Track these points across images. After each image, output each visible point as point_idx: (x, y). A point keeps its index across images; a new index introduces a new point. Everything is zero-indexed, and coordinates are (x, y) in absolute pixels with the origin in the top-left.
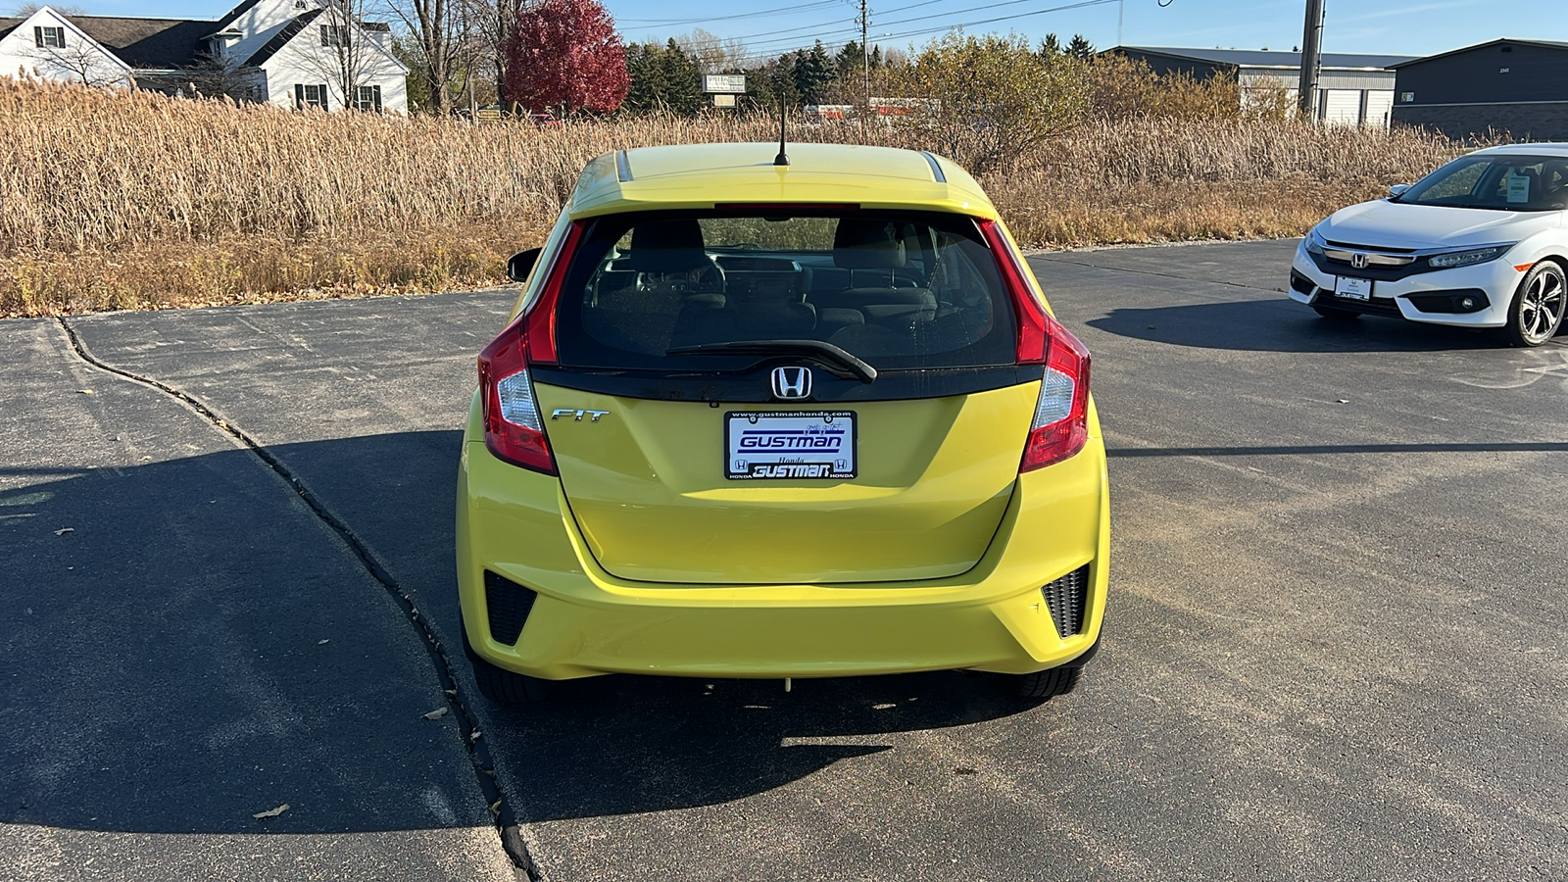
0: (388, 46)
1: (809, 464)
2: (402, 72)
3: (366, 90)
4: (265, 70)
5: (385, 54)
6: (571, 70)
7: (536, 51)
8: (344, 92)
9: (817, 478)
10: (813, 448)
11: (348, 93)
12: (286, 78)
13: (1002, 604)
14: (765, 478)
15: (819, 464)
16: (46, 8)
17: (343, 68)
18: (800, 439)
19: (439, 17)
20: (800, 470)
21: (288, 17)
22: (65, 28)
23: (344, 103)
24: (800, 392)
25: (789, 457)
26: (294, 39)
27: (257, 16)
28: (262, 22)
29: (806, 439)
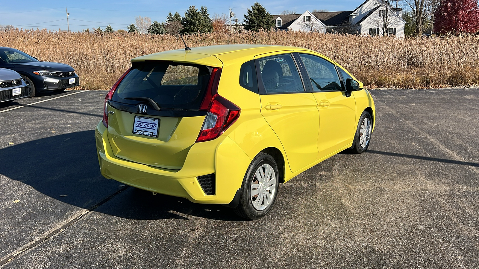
0: (400, 15)
1: (148, 132)
2: (404, 23)
3: (391, 29)
4: (361, 25)
5: (399, 18)
6: (458, 20)
7: (446, 14)
8: (383, 31)
9: (149, 136)
10: (150, 128)
11: (384, 31)
12: (367, 27)
13: (181, 179)
14: (139, 134)
15: (150, 132)
16: (307, 11)
17: (384, 23)
18: (148, 125)
19: (422, 5)
20: (147, 134)
21: (372, 8)
22: (311, 16)
23: (383, 34)
24: (144, 111)
25: (146, 129)
26: (371, 15)
27: (362, 9)
28: (364, 10)
29: (149, 125)
